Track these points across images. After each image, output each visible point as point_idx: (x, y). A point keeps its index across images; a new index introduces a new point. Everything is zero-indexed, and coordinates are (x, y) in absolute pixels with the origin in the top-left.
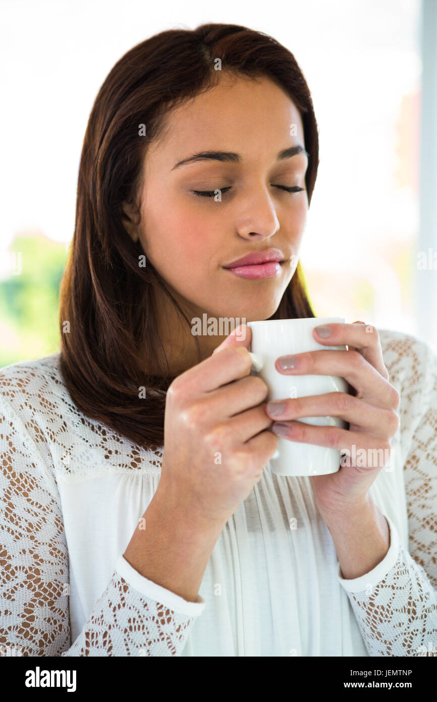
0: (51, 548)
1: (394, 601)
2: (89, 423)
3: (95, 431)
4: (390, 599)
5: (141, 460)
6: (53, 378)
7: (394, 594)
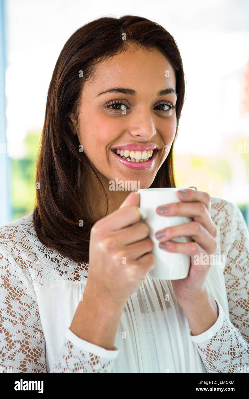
0: (34, 329)
1: (222, 348)
2: (50, 257)
3: (53, 261)
4: (220, 347)
5: (80, 276)
6: (28, 232)
7: (222, 344)
